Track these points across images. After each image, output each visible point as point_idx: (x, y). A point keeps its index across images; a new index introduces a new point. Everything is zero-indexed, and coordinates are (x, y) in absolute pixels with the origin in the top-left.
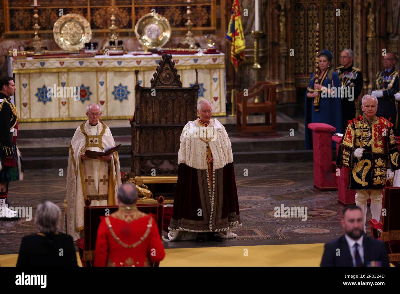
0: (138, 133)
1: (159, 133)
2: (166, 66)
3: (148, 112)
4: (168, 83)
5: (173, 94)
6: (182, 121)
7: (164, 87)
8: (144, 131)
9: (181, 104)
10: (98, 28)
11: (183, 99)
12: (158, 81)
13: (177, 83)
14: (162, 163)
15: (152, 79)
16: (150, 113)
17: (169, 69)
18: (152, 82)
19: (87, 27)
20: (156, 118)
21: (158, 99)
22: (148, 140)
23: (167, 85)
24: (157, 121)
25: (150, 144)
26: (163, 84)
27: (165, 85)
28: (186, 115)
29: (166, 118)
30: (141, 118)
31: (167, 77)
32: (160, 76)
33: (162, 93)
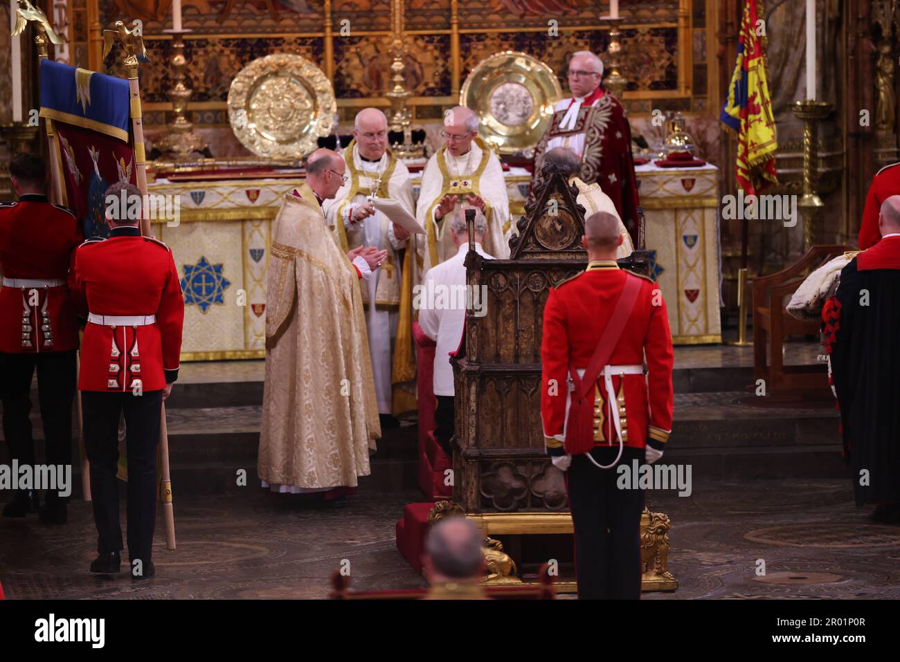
0: (473, 388)
2: (552, 199)
3: (501, 330)
4: (559, 248)
7: (547, 257)
8: (491, 386)
12: (530, 240)
14: (541, 476)
15: (515, 235)
16: (507, 332)
17: (563, 206)
20: (524, 346)
21: (531, 292)
22: (502, 411)
23: (556, 252)
24: (526, 357)
25: (509, 421)
26: (545, 251)
27: (552, 253)
30: (483, 348)
31: (556, 230)
32: (537, 227)
33: (543, 276)
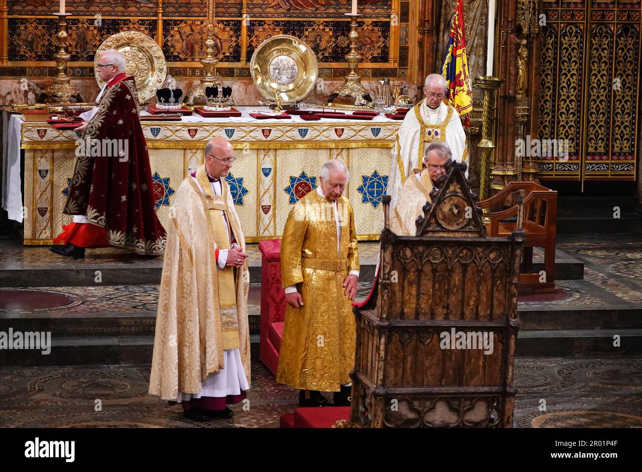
0: (383, 340)
1: (428, 341)
2: (452, 188)
3: (406, 292)
4: (455, 228)
5: (465, 252)
6: (482, 313)
7: (445, 235)
8: (396, 337)
9: (482, 274)
10: (176, 58)
11: (487, 264)
12: (433, 221)
13: (474, 226)
14: (432, 409)
15: (420, 217)
16: (411, 294)
17: (460, 195)
18: (419, 223)
19: (159, 58)
20: (423, 306)
21: (431, 263)
22: (404, 358)
23: (452, 231)
24: (425, 314)
25: (409, 365)
26: (444, 230)
27: (449, 231)
28: (492, 302)
29: (447, 307)
30: (391, 307)
31: (453, 213)
32: (438, 211)
33: (441, 250)
